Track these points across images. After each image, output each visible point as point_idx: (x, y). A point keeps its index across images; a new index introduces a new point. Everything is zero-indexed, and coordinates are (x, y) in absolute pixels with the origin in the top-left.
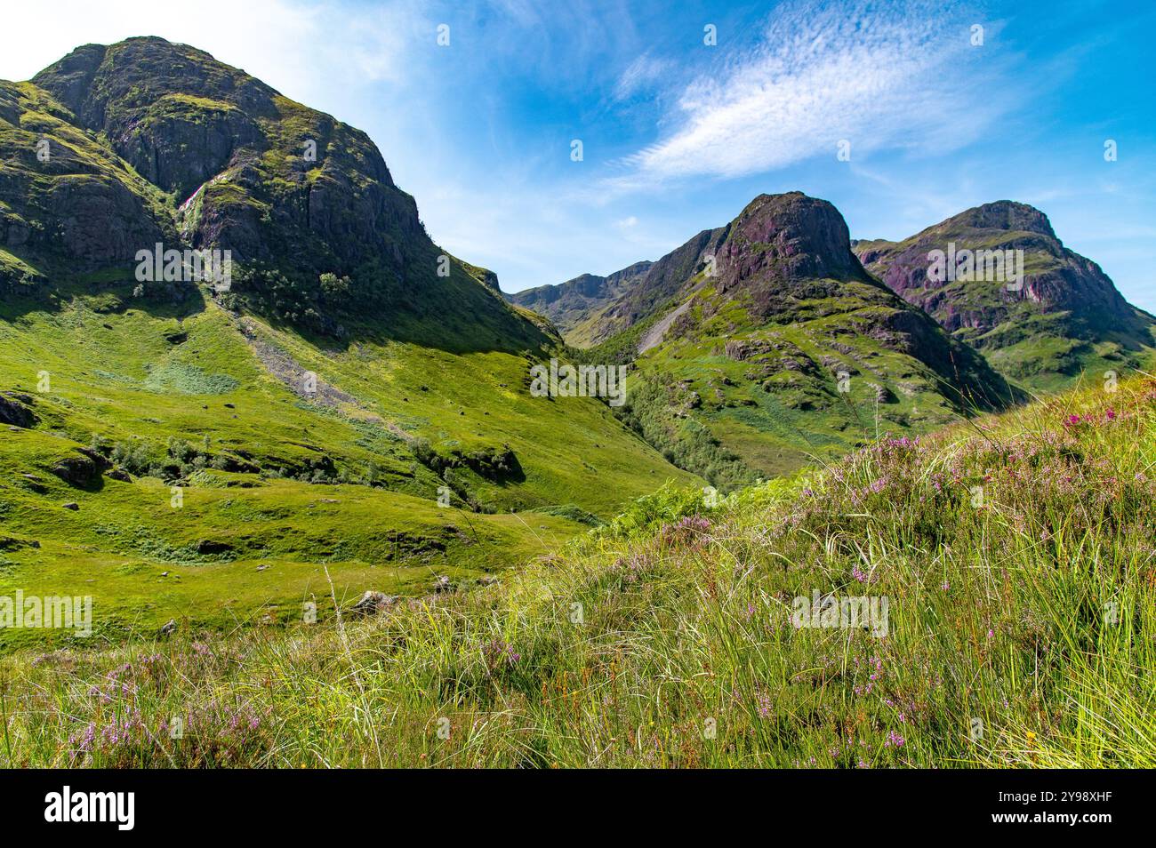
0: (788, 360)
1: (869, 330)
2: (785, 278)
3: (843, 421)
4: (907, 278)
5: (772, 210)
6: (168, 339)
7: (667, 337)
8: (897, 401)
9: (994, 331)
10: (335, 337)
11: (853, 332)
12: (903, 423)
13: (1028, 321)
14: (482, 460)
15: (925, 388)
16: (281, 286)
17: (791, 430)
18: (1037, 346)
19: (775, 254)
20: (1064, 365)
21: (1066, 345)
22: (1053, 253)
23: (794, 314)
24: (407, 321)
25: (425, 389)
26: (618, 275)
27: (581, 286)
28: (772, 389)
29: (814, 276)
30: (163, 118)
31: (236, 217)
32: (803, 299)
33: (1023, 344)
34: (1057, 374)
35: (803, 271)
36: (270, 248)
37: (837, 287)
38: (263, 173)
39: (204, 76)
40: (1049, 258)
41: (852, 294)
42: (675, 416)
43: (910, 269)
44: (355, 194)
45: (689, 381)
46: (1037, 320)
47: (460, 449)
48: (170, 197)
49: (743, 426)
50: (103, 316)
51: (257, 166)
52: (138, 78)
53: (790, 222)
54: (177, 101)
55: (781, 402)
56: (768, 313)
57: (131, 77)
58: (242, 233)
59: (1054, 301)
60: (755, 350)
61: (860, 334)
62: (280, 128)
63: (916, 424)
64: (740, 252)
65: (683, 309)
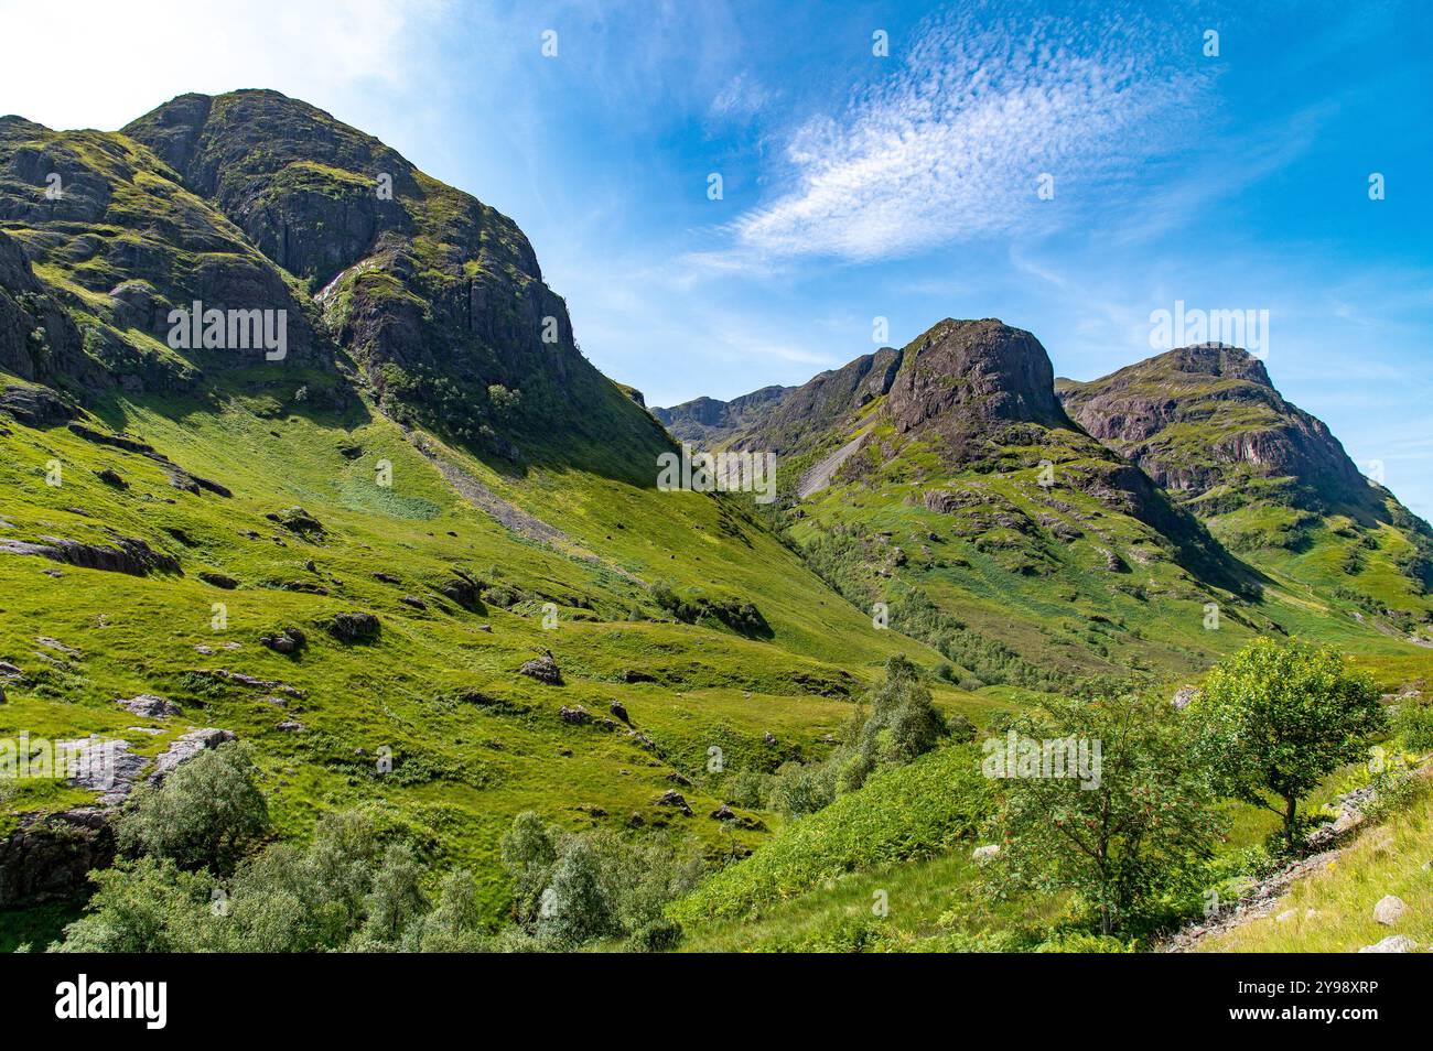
0: (1003, 515)
1: (1087, 486)
2: (983, 419)
3: (1073, 590)
4: (1102, 426)
5: (966, 338)
6: (343, 453)
7: (835, 480)
8: (1130, 571)
9: (1208, 495)
10: (511, 461)
11: (1069, 487)
12: (1139, 596)
13: (1247, 486)
14: (730, 610)
15: (1160, 557)
16: (451, 397)
17: (1013, 597)
18: (1259, 515)
19: (970, 390)
20: (1291, 539)
21: (1293, 516)
22: (1274, 407)
23: (996, 462)
24: (581, 446)
25: (621, 527)
26: (742, 400)
27: (697, 411)
28: (987, 548)
29: (1017, 419)
30: (295, 190)
31: (397, 314)
32: (1005, 445)
33: (1241, 512)
34: (1284, 550)
35: (1003, 412)
36: (433, 351)
37: (1043, 433)
38: (416, 263)
39: (337, 143)
40: (1270, 413)
41: (1060, 443)
42: (877, 574)
43: (1106, 415)
44: (517, 293)
45: (887, 534)
46: (1258, 484)
47: (706, 597)
48: (304, 284)
49: (958, 590)
50: (266, 421)
51: (409, 253)
52: (259, 139)
53: (987, 353)
54: (311, 171)
55: (998, 564)
56: (964, 459)
57: (249, 137)
58: (404, 333)
59: (1277, 464)
60: (963, 502)
61: (1077, 491)
62: (426, 210)
63: (1155, 598)
64: (926, 385)
65: (851, 448)
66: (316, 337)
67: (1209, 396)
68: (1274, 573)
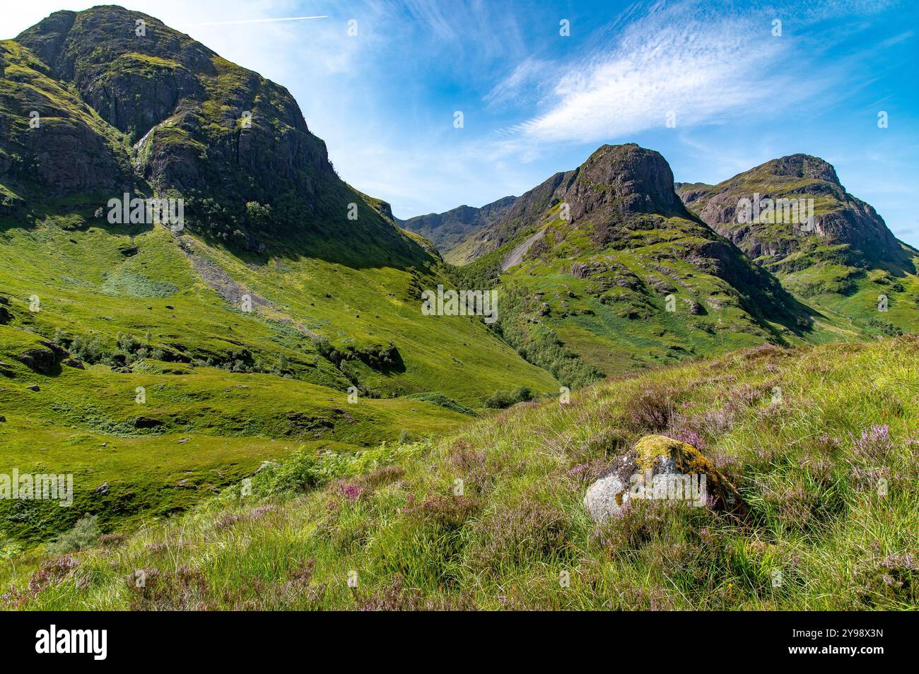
0: (621, 279)
1: (686, 256)
2: (621, 213)
3: (662, 328)
4: (720, 215)
5: (613, 158)
6: (122, 252)
7: (526, 258)
8: (706, 313)
9: (788, 259)
10: (257, 253)
11: (673, 257)
12: (710, 331)
13: (815, 251)
14: (371, 354)
15: (728, 303)
16: (215, 211)
17: (621, 334)
18: (822, 271)
19: (614, 193)
20: (842, 287)
21: (844, 271)
22: (837, 197)
23: (627, 242)
24: (316, 241)
25: (328, 296)
26: (489, 207)
27: (459, 215)
28: (607, 301)
29: (644, 211)
30: (122, 73)
31: (179, 155)
32: (635, 230)
33: (810, 269)
34: (837, 294)
35: (635, 207)
36: (207, 180)
37: (662, 221)
38: (202, 119)
39: (156, 39)
40: (834, 201)
41: (674, 227)
42: (529, 321)
43: (722, 207)
44: (276, 138)
45: (540, 294)
46: (823, 250)
47: (354, 345)
48: (127, 137)
49: (583, 331)
50: (69, 232)
51: (197, 114)
52: (102, 40)
53: (626, 167)
54: (134, 59)
55: (613, 312)
56: (606, 241)
57: (96, 38)
58: (184, 168)
59: (836, 236)
60: (595, 270)
61: (679, 259)
62: (216, 83)
63: (721, 332)
64: (586, 191)
65: (539, 236)
66: (121, 173)
67: (792, 191)
68: (826, 311)
